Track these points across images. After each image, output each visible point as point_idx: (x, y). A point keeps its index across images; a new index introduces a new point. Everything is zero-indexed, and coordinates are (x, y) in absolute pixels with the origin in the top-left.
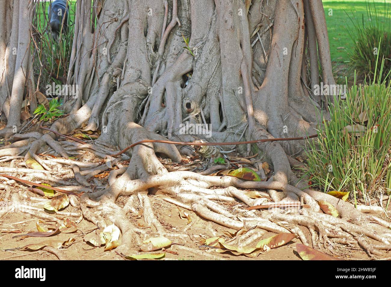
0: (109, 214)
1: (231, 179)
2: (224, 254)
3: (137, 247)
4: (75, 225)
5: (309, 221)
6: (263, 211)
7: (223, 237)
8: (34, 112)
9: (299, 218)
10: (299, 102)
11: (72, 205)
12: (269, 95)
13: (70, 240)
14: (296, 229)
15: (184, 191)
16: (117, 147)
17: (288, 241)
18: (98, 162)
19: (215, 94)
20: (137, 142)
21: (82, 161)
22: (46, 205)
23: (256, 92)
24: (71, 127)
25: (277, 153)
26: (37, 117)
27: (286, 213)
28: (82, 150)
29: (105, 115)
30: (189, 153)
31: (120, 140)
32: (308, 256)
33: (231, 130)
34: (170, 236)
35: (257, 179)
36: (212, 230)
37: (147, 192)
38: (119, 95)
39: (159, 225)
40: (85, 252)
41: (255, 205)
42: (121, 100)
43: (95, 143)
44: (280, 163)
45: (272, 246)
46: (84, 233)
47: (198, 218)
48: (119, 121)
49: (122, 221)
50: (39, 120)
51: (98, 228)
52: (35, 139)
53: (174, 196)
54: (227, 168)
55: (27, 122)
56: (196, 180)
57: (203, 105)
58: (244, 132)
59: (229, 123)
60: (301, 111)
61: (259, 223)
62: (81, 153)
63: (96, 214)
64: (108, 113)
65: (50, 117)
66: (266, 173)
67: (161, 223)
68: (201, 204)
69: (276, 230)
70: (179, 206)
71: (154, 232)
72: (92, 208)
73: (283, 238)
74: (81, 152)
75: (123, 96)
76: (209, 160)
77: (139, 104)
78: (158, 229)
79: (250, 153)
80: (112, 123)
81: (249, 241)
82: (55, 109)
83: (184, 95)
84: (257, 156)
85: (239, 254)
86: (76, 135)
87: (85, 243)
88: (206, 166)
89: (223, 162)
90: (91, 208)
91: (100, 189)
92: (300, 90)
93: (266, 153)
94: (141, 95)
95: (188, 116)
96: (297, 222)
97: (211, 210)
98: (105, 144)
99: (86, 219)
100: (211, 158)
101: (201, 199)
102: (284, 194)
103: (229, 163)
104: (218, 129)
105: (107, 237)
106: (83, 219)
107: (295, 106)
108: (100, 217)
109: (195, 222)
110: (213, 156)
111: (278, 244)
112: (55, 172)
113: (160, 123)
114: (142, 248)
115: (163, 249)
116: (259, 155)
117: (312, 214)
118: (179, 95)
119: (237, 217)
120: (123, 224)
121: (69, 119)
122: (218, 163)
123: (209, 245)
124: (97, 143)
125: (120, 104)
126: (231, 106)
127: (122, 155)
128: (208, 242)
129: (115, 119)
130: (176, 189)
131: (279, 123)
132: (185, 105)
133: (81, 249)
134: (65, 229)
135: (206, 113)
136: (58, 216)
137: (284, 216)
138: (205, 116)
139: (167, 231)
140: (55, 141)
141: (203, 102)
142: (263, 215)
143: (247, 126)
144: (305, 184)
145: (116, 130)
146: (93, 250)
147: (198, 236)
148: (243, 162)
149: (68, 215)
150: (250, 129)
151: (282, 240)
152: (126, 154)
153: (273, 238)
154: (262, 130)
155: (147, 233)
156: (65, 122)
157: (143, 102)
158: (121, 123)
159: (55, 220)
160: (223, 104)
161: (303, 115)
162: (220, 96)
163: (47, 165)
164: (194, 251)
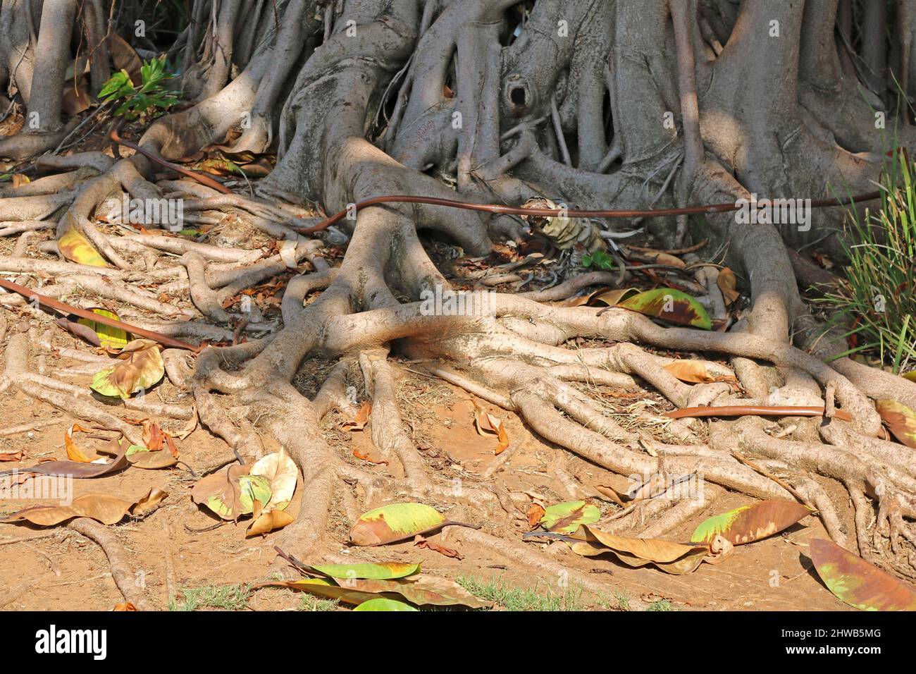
0: (272, 416)
1: (626, 319)
2: (597, 562)
3: (342, 528)
4: (172, 445)
5: (850, 467)
6: (716, 424)
7: (596, 501)
8: (99, 91)
9: (820, 454)
10: (826, 96)
11: (171, 382)
12: (744, 75)
13: (152, 496)
14: (811, 488)
15: (493, 351)
16: (317, 203)
17: (784, 526)
18: (260, 248)
19: (595, 67)
20: (369, 198)
21: (215, 245)
22: (99, 376)
23: (709, 63)
24: (199, 140)
25: (763, 244)
26: (108, 106)
27: (783, 433)
28: (220, 211)
29: (287, 112)
30: (513, 231)
31: (325, 188)
32: (844, 579)
33: (635, 169)
34: (442, 495)
35: (702, 319)
36: (565, 478)
37: (387, 351)
38: (326, 59)
39: (412, 456)
40: (190, 538)
41: (694, 404)
42: (332, 73)
43: (258, 192)
44: (769, 276)
45: (738, 537)
46: (196, 472)
47: (527, 433)
48: (325, 131)
49: (307, 441)
50: (112, 116)
51: (237, 459)
52: (94, 173)
53: (463, 365)
54: (618, 282)
55: (78, 121)
56: (529, 318)
57: (559, 95)
58: (669, 178)
59: (629, 150)
60: (832, 121)
61: (702, 464)
62: (213, 218)
63: (234, 416)
64: (296, 108)
65: (143, 109)
66: (728, 302)
67: (419, 449)
68: (539, 396)
69: (753, 488)
70: (476, 395)
71: (396, 481)
72: (227, 394)
73: (771, 517)
74: (216, 217)
75: (339, 61)
76: (570, 256)
77: (381, 84)
78: (409, 469)
79: (684, 239)
80: (306, 137)
81: (672, 519)
82: (157, 87)
83: (508, 66)
84: (705, 246)
85: (640, 563)
86: (209, 163)
87: (195, 507)
88: (559, 273)
89: (607, 264)
90: (222, 394)
91: (258, 332)
92: (831, 61)
93: (728, 243)
94: (388, 61)
95: (516, 124)
96: (815, 464)
97: (567, 414)
98: (284, 195)
99: (205, 427)
100: (575, 253)
101: (537, 380)
102: (779, 374)
103: (623, 267)
104: (597, 165)
105: (260, 492)
106: (199, 427)
107: (817, 107)
108: (245, 423)
109: (517, 448)
110: (580, 245)
111: (755, 533)
112: (137, 275)
113: (439, 141)
114: (355, 536)
115: (419, 538)
116: (709, 246)
117: (859, 443)
118: (493, 66)
119: (639, 442)
120: (308, 451)
121: (192, 118)
122: (594, 267)
123: (554, 528)
124: (262, 191)
125: (330, 85)
126: (636, 101)
127: (328, 231)
128: (550, 519)
129: (315, 127)
130: (469, 346)
131: (770, 155)
132: (508, 94)
133: (180, 527)
134: (144, 457)
135: (566, 118)
136: (129, 412)
137: (774, 444)
138: (564, 127)
139: (436, 476)
140: (145, 183)
141: (559, 85)
142: (716, 438)
143: (679, 161)
144: (838, 342)
145: (315, 157)
146: (216, 531)
147: (524, 498)
148: (662, 266)
149: (157, 413)
150: (687, 172)
151: (767, 520)
152: (339, 229)
153: (742, 513)
154: (720, 174)
155: (374, 484)
156: (181, 124)
157: (395, 80)
158: (330, 139)
159: (118, 427)
160: (616, 95)
161: (837, 131)
162: (607, 72)
163: (117, 251)
164: (507, 551)
